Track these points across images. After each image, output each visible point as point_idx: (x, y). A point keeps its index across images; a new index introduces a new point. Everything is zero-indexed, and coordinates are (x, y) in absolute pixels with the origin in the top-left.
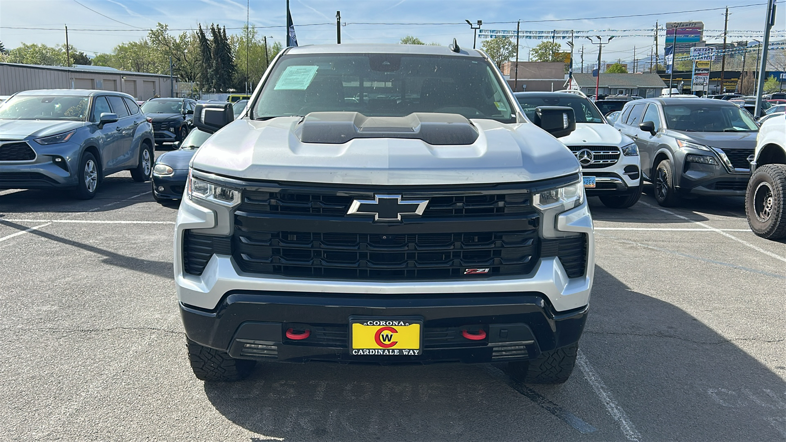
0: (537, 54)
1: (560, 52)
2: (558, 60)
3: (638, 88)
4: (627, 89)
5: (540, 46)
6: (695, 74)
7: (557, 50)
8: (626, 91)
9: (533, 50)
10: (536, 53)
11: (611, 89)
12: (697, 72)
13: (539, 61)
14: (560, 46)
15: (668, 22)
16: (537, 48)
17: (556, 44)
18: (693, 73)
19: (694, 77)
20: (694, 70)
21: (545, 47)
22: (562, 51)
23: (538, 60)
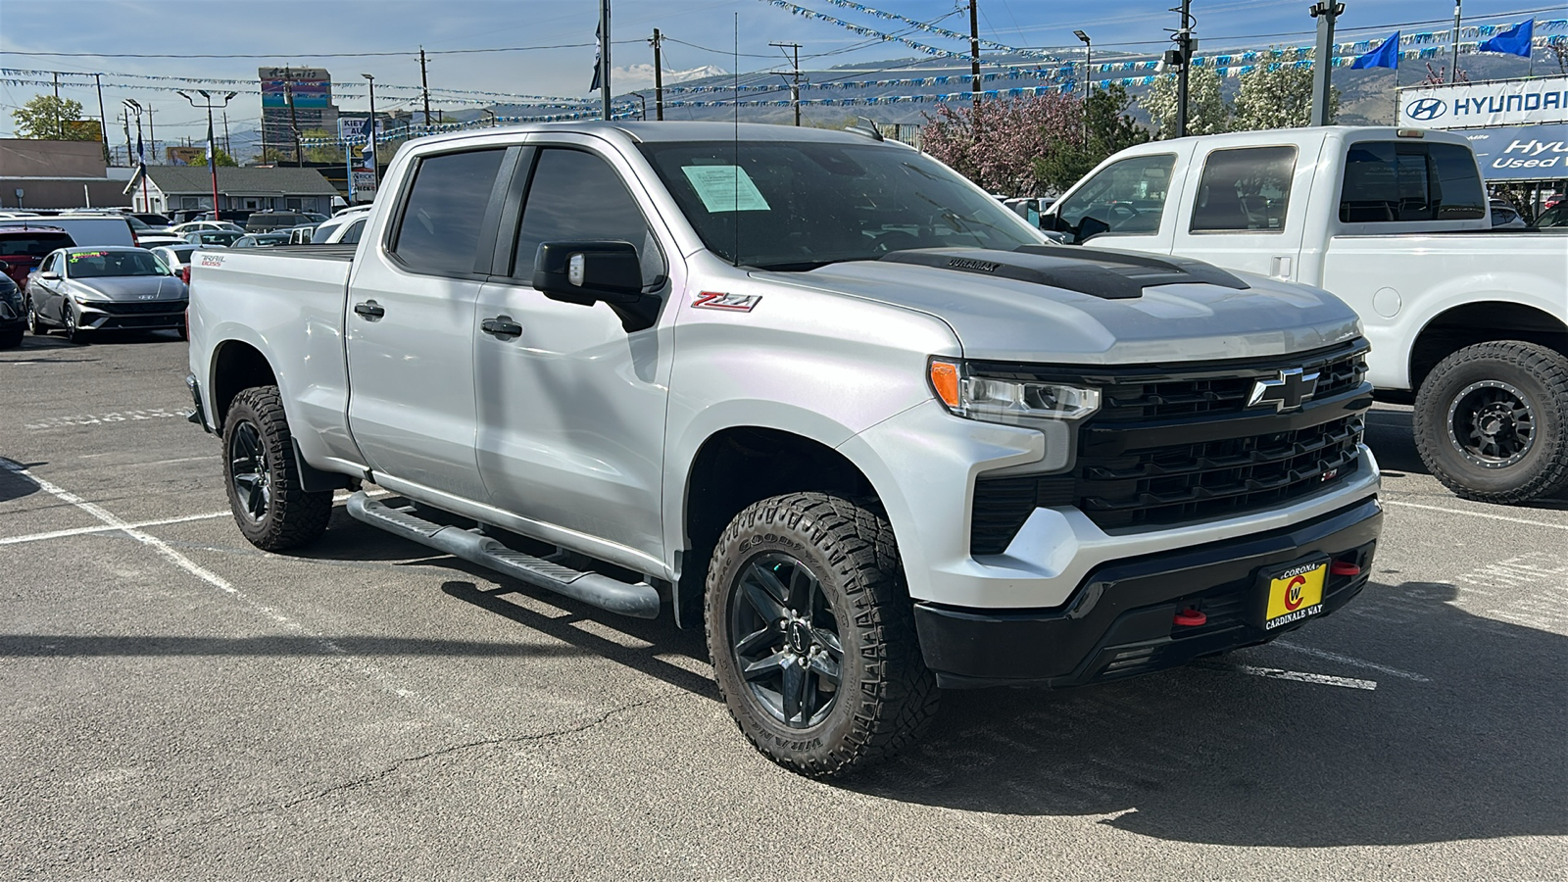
0: (28, 123)
1: (82, 119)
2: (82, 137)
3: (285, 196)
4: (263, 198)
5: (32, 105)
6: (353, 169)
7: (76, 116)
8: (260, 202)
9: (21, 114)
10: (26, 120)
11: (230, 198)
12: (355, 165)
13: (36, 137)
14: (80, 106)
15: (262, 67)
16: (29, 109)
17: (71, 104)
18: (349, 167)
19: (351, 174)
20: (349, 162)
21: (47, 107)
22: (88, 119)
23: (31, 135)
